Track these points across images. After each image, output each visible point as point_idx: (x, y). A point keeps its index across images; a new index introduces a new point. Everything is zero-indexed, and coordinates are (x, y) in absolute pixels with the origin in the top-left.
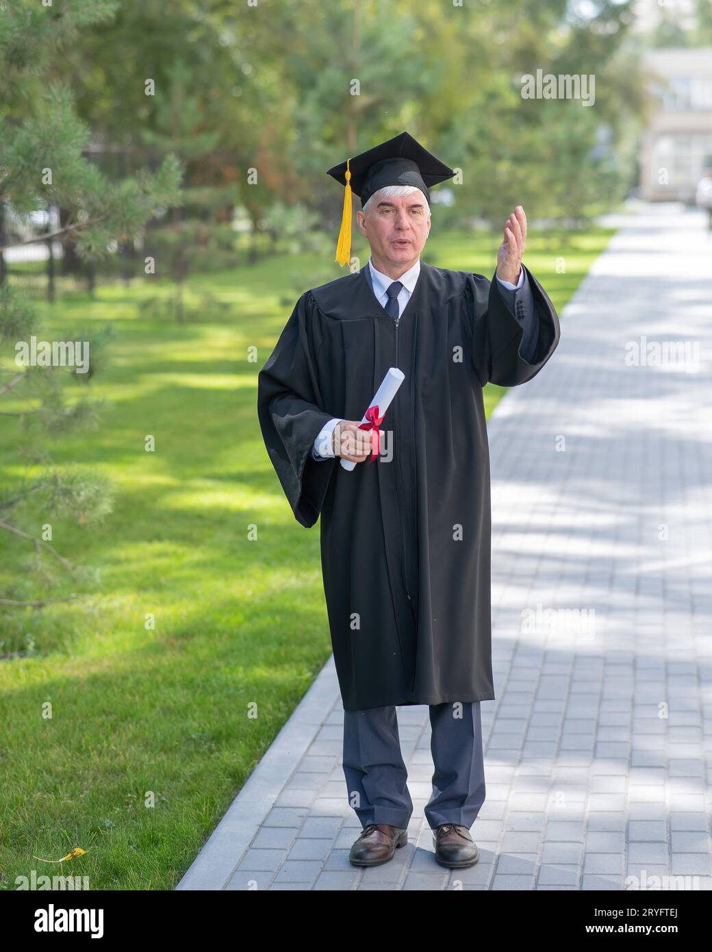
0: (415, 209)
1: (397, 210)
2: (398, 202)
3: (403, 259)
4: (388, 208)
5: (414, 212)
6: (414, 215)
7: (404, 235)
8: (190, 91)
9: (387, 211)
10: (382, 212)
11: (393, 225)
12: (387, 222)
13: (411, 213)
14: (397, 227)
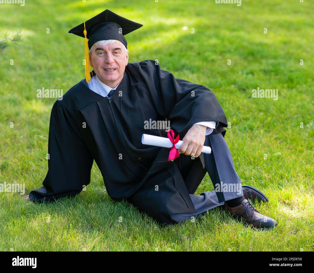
0: (117, 51)
1: (106, 53)
2: (107, 48)
3: (111, 79)
4: (101, 51)
5: (116, 53)
6: (116, 55)
7: (111, 66)
9: (101, 53)
10: (98, 54)
11: (104, 60)
12: (101, 59)
13: (114, 54)
14: (106, 61)
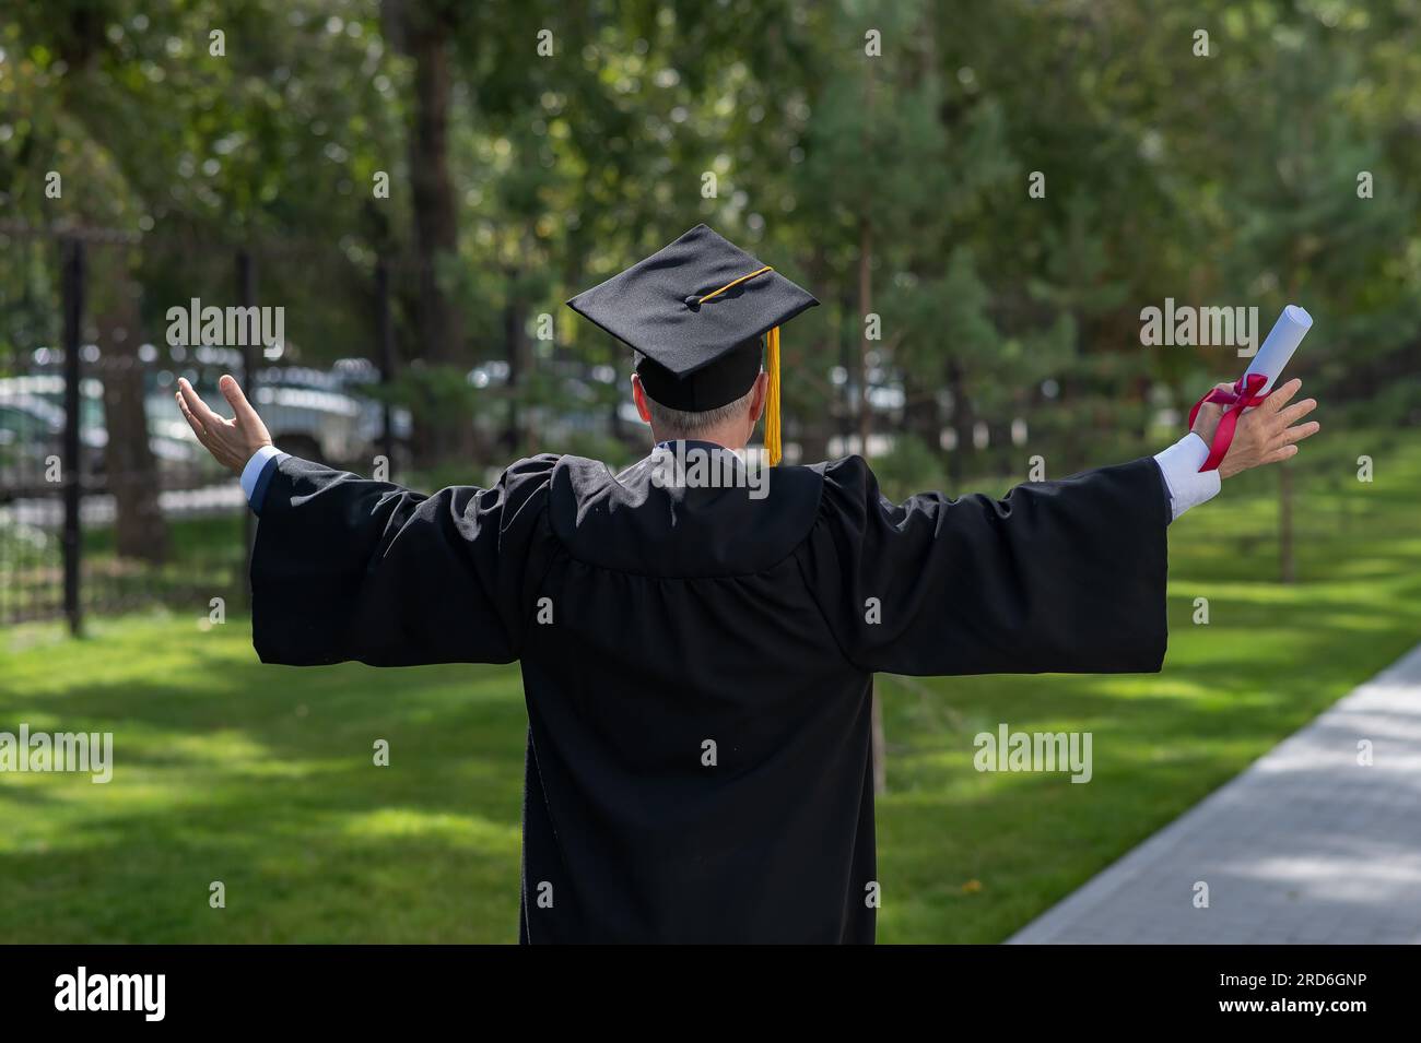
8: (1094, 227)
